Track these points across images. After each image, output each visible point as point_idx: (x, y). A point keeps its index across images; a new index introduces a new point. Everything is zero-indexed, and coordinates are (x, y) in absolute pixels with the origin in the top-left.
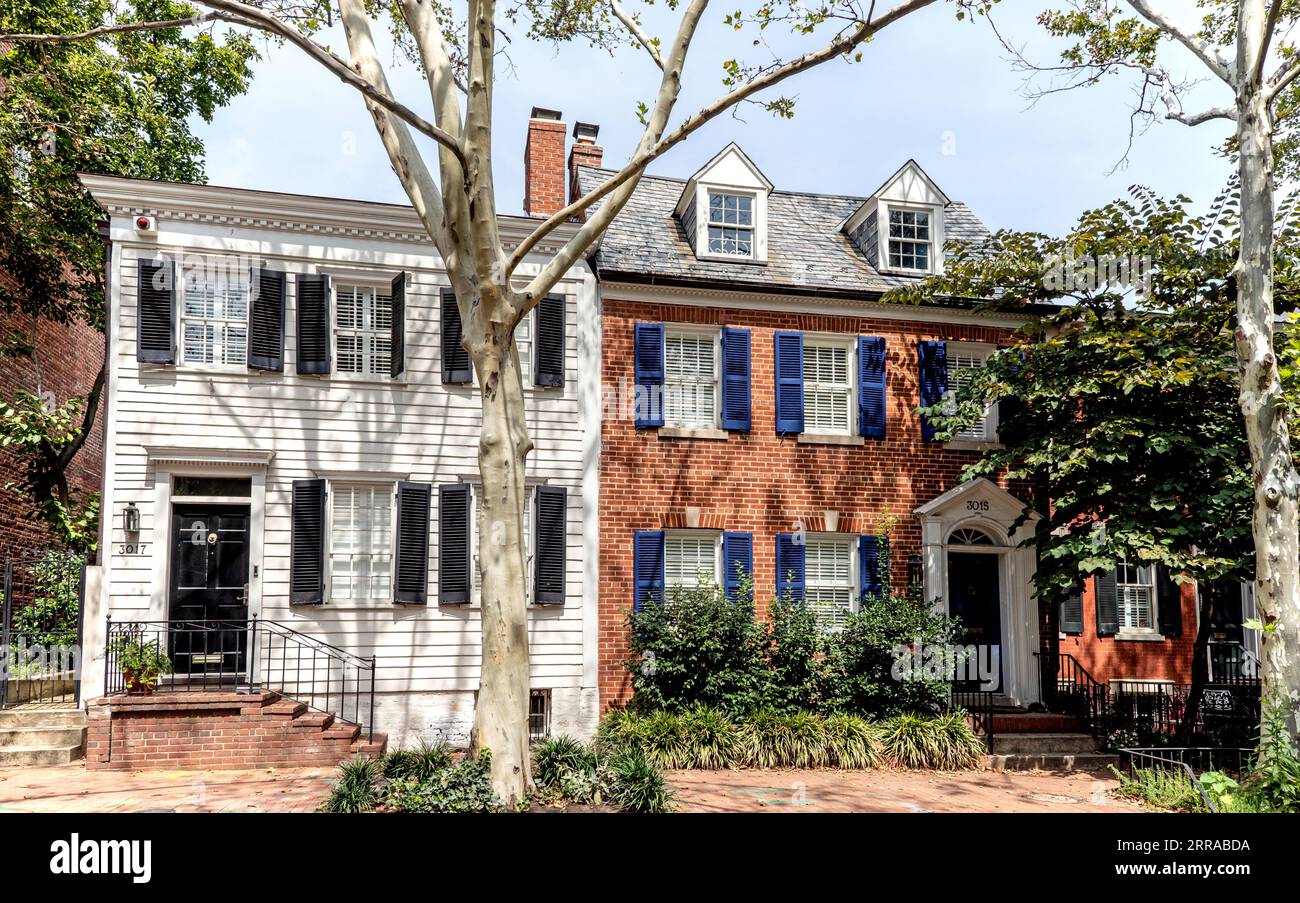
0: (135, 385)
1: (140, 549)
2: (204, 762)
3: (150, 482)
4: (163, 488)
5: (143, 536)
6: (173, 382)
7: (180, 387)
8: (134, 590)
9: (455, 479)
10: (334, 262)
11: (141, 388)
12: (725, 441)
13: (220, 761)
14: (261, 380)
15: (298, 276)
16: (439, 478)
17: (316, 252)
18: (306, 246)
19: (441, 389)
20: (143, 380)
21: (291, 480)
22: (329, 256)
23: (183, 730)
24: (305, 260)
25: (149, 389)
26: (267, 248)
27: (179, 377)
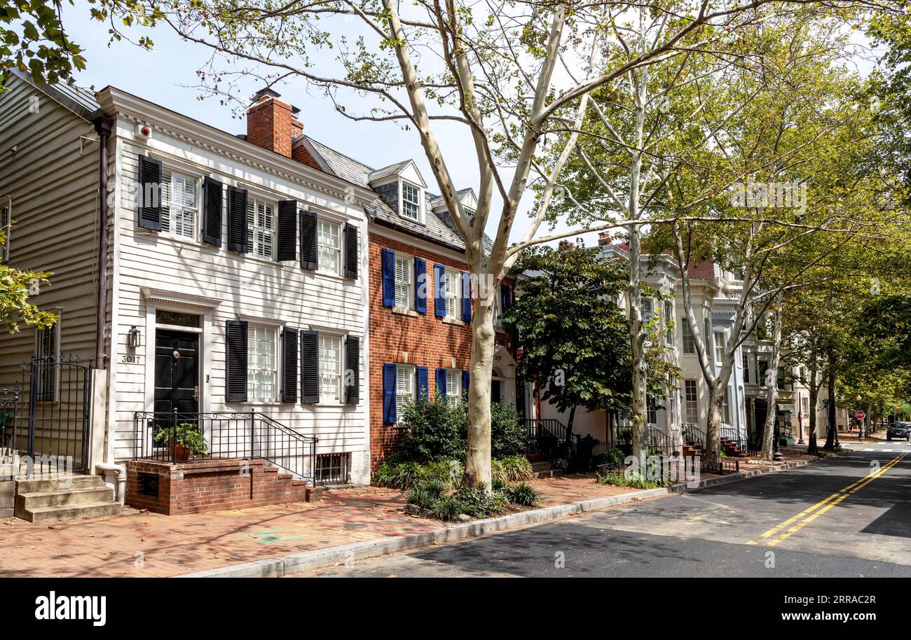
0: (131, 241)
1: (136, 359)
2: (235, 504)
3: (143, 313)
4: (152, 317)
5: (139, 351)
6: (155, 243)
7: (160, 248)
8: (134, 388)
9: (308, 327)
10: (250, 183)
11: (135, 244)
12: (416, 317)
13: (243, 503)
14: (208, 251)
15: (229, 186)
16: (301, 326)
17: (239, 173)
18: (234, 168)
19: (299, 272)
20: (137, 239)
21: (225, 319)
22: (246, 178)
23: (221, 484)
24: (232, 177)
25: (140, 246)
26: (211, 164)
27: (159, 241)
